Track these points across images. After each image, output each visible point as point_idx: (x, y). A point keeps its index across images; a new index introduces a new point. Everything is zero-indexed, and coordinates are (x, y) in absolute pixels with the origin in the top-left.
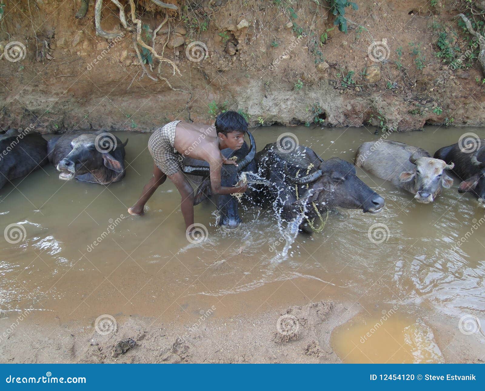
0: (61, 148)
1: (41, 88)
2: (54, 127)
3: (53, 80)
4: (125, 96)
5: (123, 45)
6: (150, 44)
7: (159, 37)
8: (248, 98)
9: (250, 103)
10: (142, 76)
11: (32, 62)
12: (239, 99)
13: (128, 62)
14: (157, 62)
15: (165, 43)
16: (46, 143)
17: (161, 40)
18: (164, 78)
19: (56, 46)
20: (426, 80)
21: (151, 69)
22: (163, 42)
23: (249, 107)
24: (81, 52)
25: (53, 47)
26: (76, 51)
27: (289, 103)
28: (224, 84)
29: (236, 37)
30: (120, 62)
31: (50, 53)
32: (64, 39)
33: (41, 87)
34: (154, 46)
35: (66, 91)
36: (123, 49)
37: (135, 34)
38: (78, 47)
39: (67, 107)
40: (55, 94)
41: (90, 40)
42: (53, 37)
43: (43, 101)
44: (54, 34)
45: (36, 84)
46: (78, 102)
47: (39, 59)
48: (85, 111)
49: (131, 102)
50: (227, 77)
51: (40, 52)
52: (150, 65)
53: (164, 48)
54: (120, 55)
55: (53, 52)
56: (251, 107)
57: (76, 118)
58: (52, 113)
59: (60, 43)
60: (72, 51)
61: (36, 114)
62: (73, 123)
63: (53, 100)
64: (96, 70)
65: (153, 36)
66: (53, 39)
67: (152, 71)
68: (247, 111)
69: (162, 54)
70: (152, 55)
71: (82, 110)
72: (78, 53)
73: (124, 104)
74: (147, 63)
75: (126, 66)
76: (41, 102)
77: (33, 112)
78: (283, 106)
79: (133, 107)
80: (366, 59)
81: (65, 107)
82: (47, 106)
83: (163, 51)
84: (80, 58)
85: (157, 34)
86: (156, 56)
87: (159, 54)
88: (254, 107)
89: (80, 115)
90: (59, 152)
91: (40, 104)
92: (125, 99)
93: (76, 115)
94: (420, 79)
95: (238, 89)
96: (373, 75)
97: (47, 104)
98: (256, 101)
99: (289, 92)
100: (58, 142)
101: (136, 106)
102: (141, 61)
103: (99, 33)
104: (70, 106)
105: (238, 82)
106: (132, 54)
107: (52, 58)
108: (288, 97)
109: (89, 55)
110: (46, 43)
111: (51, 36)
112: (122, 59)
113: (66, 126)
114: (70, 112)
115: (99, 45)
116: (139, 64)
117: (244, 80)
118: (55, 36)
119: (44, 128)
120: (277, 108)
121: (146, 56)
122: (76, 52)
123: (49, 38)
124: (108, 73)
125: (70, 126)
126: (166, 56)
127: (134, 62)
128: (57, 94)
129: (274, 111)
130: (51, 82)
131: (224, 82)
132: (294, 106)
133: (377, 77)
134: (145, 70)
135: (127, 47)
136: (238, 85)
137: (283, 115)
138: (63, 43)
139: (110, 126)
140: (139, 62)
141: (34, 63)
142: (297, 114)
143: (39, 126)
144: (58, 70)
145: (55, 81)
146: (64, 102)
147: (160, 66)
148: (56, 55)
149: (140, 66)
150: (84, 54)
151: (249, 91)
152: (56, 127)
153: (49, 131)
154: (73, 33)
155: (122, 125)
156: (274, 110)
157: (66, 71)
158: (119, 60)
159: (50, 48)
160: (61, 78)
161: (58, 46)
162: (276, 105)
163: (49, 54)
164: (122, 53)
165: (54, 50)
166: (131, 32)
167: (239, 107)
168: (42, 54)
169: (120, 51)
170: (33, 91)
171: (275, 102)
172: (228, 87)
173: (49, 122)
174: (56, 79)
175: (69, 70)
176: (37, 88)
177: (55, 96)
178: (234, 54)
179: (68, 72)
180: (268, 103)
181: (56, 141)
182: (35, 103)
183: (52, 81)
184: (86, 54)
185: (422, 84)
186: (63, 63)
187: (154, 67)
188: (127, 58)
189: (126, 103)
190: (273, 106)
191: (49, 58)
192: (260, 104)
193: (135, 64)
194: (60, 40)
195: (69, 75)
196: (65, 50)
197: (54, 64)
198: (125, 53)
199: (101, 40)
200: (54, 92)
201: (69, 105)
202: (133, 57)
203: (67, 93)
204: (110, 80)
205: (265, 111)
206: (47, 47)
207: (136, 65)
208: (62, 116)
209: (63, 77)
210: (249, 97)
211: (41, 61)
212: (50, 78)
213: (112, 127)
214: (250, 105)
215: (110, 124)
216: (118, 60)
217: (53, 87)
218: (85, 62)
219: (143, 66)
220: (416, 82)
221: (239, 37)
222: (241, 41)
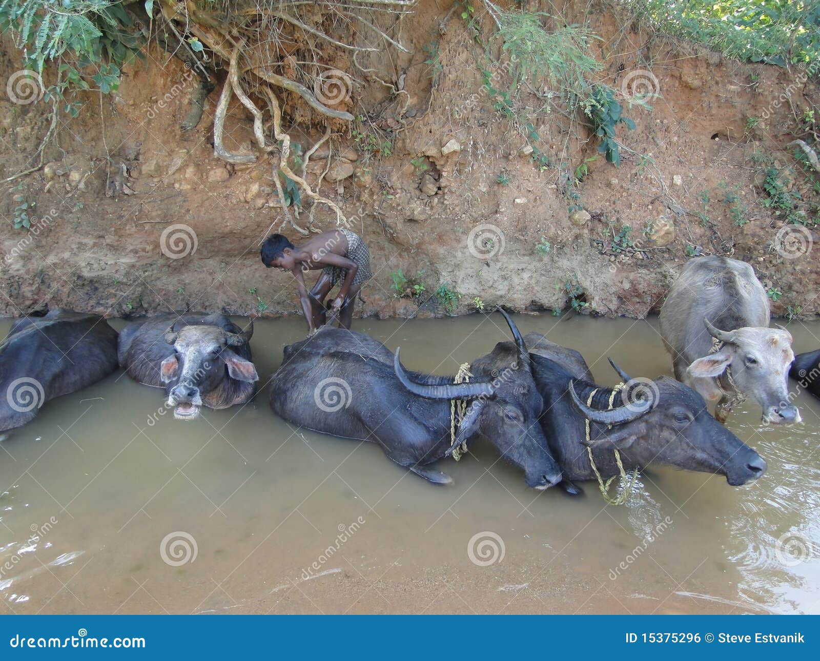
0: (145, 343)
1: (108, 241)
2: (124, 307)
3: (131, 228)
4: (248, 257)
5: (254, 174)
6: (298, 173)
7: (313, 162)
8: (457, 266)
9: (461, 274)
10: (284, 225)
11: (97, 197)
12: (440, 266)
13: (260, 202)
14: (307, 204)
15: (321, 174)
17: (316, 168)
18: (317, 230)
19: (140, 173)
20: (751, 244)
21: (297, 214)
22: (318, 172)
23: (459, 282)
24: (181, 184)
25: (134, 174)
26: (173, 182)
27: (526, 276)
28: (417, 241)
29: (438, 167)
30: (246, 202)
31: (128, 184)
32: (155, 162)
33: (109, 239)
34: (304, 177)
35: (151, 247)
36: (253, 180)
37: (277, 158)
38: (177, 176)
39: (150, 273)
40: (132, 251)
41: (197, 166)
42: (136, 159)
43: (109, 263)
44: (138, 154)
45: (101, 233)
46: (169, 266)
47: (110, 193)
48: (180, 282)
49: (256, 267)
50: (423, 231)
51: (113, 182)
52: (296, 208)
53: (320, 181)
54: (247, 191)
55: (134, 182)
56: (463, 281)
57: (164, 292)
58: (122, 283)
59: (148, 167)
60: (166, 181)
61: (96, 285)
62: (157, 300)
63: (126, 260)
64: (205, 214)
65: (304, 161)
66: (136, 162)
67: (298, 218)
68: (455, 287)
69: (317, 190)
70: (300, 192)
71: (174, 280)
72: (177, 185)
73: (246, 271)
74: (292, 203)
75: (254, 209)
76: (107, 264)
77: (91, 281)
78: (516, 280)
79: (260, 276)
80: (650, 207)
81: (147, 274)
82: (117, 271)
83: (320, 186)
84: (180, 193)
85: (310, 159)
86: (310, 192)
87: (314, 191)
88: (468, 281)
89: (171, 288)
90: (140, 352)
91: (103, 267)
92: (248, 262)
93: (164, 288)
94: (740, 242)
95: (441, 250)
96: (662, 233)
97: (117, 268)
98: (470, 271)
99: (527, 258)
100: (138, 334)
101: (265, 275)
102: (283, 201)
103: (218, 153)
104: (155, 272)
105: (440, 239)
106: (268, 190)
107: (132, 191)
108: (523, 266)
109: (195, 189)
110: (125, 168)
111: (132, 156)
112: (249, 196)
113: (145, 306)
114: (154, 283)
115: (212, 173)
116: (278, 206)
117: (451, 236)
118: (141, 157)
119: (107, 308)
120: (506, 283)
121: (291, 194)
122: (173, 184)
123: (129, 160)
124: (224, 218)
125: (153, 305)
126: (323, 194)
127: (270, 202)
128: (135, 252)
129: (502, 289)
130: (128, 232)
131: (417, 238)
132: (533, 281)
133: (670, 236)
134: (288, 217)
135: (259, 179)
136: (441, 244)
137: (515, 296)
138: (153, 168)
139: (220, 306)
140: (278, 202)
141: (101, 199)
142: (538, 295)
143: (98, 304)
144: (140, 211)
145: (134, 229)
146: (146, 264)
147: (313, 209)
148: (139, 188)
149: (279, 209)
150: (186, 187)
151: (459, 254)
152: (128, 307)
153: (116, 313)
154: (171, 153)
155: (241, 305)
156: (500, 287)
157: (154, 214)
158: (245, 198)
159: (130, 176)
160: (145, 225)
161: (144, 172)
162: (504, 278)
163: (126, 185)
164: (250, 187)
165: (137, 179)
166: (271, 153)
167: (442, 281)
168: (115, 185)
169: (246, 183)
170: (95, 245)
171: (503, 273)
172: (424, 247)
173: (118, 297)
174: (136, 226)
175: (159, 212)
176: (102, 240)
177: (132, 255)
178: (434, 193)
179: (159, 216)
180: (491, 275)
181: (135, 330)
182: (95, 266)
183: (129, 229)
184: (189, 187)
185: (744, 249)
186: (149, 200)
187: (301, 211)
188: (258, 195)
189: (248, 269)
190: (500, 279)
191: (127, 191)
192: (478, 276)
193: (272, 205)
194: (148, 164)
195: (158, 220)
196: (156, 180)
197: (134, 201)
198: (255, 188)
199: (216, 165)
200: (131, 248)
201: (153, 270)
202: (268, 195)
203: (153, 249)
204: (227, 230)
205: (486, 287)
206: (125, 174)
207: (273, 207)
208: (140, 289)
209: (148, 224)
210: (459, 265)
211: (113, 197)
212: (126, 225)
213: (224, 309)
214: (461, 278)
215: (221, 304)
216: (242, 199)
217: (129, 240)
218: (187, 201)
219: (286, 209)
220: (734, 246)
221: (443, 166)
222: (446, 173)
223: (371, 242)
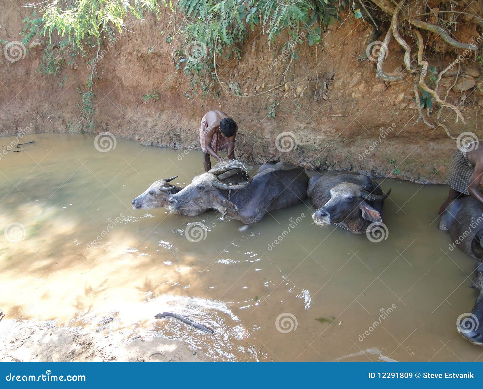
0: (321, 187)
1: (312, 126)
2: (317, 163)
3: (324, 119)
4: (392, 139)
5: (402, 87)
6: (432, 87)
7: (445, 79)
10: (417, 121)
11: (309, 101)
13: (403, 105)
14: (437, 107)
15: (450, 87)
16: (308, 179)
17: (446, 83)
18: (442, 125)
19: (333, 87)
21: (428, 113)
22: (448, 85)
24: (355, 94)
25: (330, 88)
26: (351, 92)
30: (395, 105)
31: (326, 93)
32: (342, 80)
33: (313, 125)
34: (436, 89)
35: (334, 131)
36: (400, 91)
37: (418, 77)
38: (354, 89)
39: (332, 146)
40: (324, 132)
41: (367, 82)
42: (332, 79)
43: (311, 138)
44: (334, 76)
45: (309, 121)
46: (344, 142)
47: (316, 99)
48: (349, 151)
49: (397, 146)
51: (318, 92)
52: (428, 110)
53: (448, 92)
54: (396, 98)
55: (329, 92)
57: (339, 157)
58: (317, 150)
59: (338, 84)
60: (347, 92)
61: (304, 150)
62: (335, 161)
63: (320, 137)
64: (367, 112)
65: (437, 78)
66: (332, 80)
67: (429, 116)
69: (445, 98)
70: (432, 99)
71: (345, 150)
72: (353, 94)
73: (390, 148)
74: (425, 107)
75: (399, 110)
76: (310, 139)
77: (301, 148)
79: (399, 152)
81: (331, 146)
82: (315, 143)
83: (447, 95)
84: (354, 99)
85: (443, 77)
86: (438, 100)
87: (442, 98)
89: (343, 155)
90: (318, 191)
91: (308, 140)
92: (391, 143)
93: (339, 154)
97: (315, 141)
100: (319, 181)
101: (402, 151)
102: (419, 105)
103: (379, 75)
104: (335, 145)
106: (410, 97)
107: (327, 98)
109: (363, 97)
110: (325, 85)
111: (330, 77)
112: (397, 102)
113: (328, 164)
114: (334, 151)
115: (375, 86)
116: (415, 108)
118: (335, 77)
119: (307, 163)
121: (426, 100)
122: (351, 94)
123: (328, 80)
124: (379, 115)
125: (332, 164)
126: (450, 101)
127: (410, 105)
128: (326, 133)
130: (323, 121)
134: (421, 115)
135: (405, 90)
138: (340, 84)
139: (371, 169)
140: (416, 105)
141: (311, 102)
143: (304, 160)
144: (331, 109)
145: (326, 120)
146: (331, 140)
147: (440, 111)
148: (332, 96)
149: (416, 110)
150: (359, 95)
152: (318, 164)
153: (312, 167)
154: (352, 74)
155: (383, 170)
157: (338, 111)
158: (394, 102)
159: (327, 89)
160: (332, 118)
161: (335, 87)
163: (325, 94)
164: (398, 96)
165: (331, 91)
166: (414, 74)
168: (319, 94)
169: (397, 93)
170: (305, 128)
173: (313, 158)
174: (327, 118)
175: (341, 110)
176: (309, 125)
177: (323, 134)
179: (340, 112)
181: (318, 179)
182: (304, 139)
183: (324, 120)
184: (360, 95)
186: (336, 103)
187: (432, 112)
188: (403, 101)
189: (392, 147)
191: (325, 98)
193: (411, 107)
194: (338, 82)
195: (340, 115)
196: (342, 91)
197: (328, 104)
198: (401, 96)
199: (378, 82)
200: (323, 130)
201: (334, 144)
202: (410, 100)
203: (336, 132)
204: (380, 122)
206: (325, 88)
207: (412, 109)
208: (326, 154)
209: (334, 117)
211: (317, 101)
212: (322, 117)
213: (372, 170)
215: (371, 168)
216: (392, 103)
217: (323, 126)
218: (358, 104)
219: (420, 110)
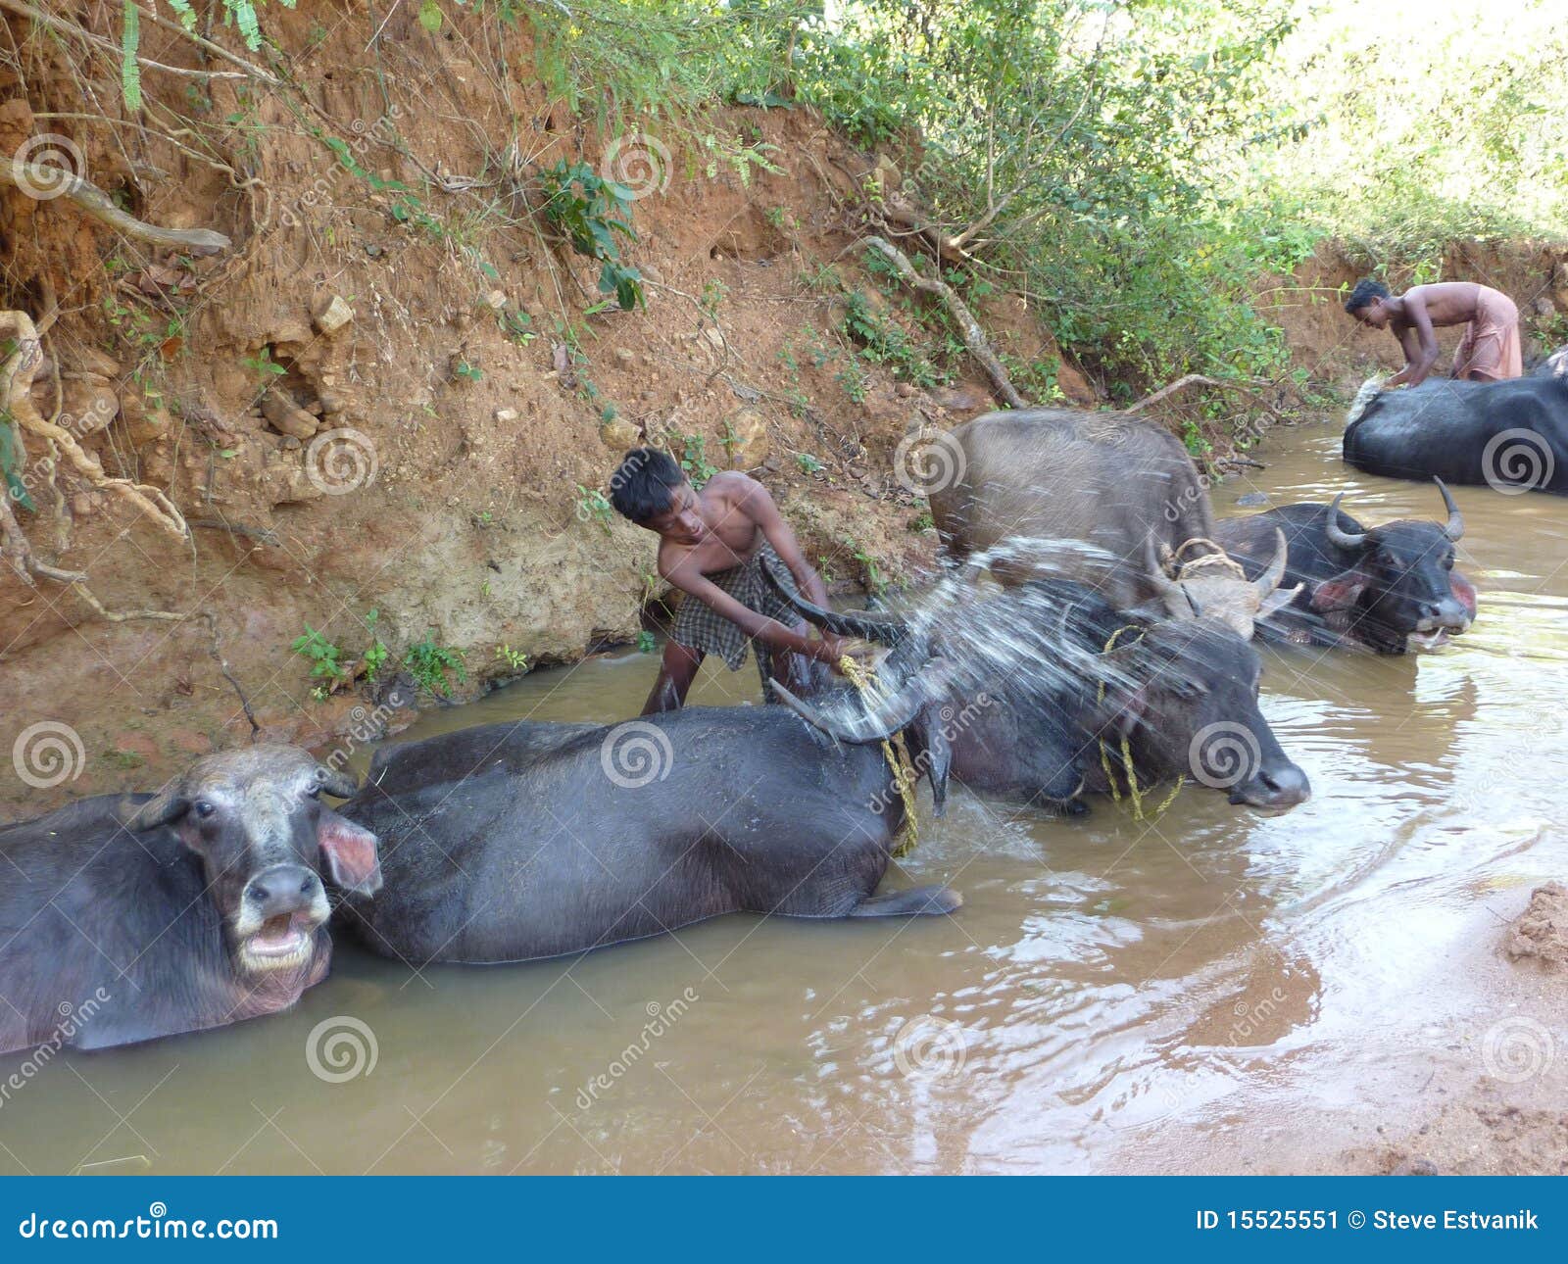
8: (431, 587)
9: (444, 604)
12: (392, 598)
23: (447, 623)
27: (570, 574)
28: (313, 552)
29: (304, 368)
50: (323, 524)
56: (453, 618)
68: (439, 638)
78: (558, 591)
88: (465, 616)
94: (871, 431)
95: (384, 560)
96: (751, 440)
98: (463, 592)
99: (559, 537)
105: (373, 533)
108: (558, 556)
117: (396, 521)
120: (543, 600)
129: (539, 618)
131: (313, 543)
132: (586, 585)
133: (763, 443)
136: (378, 546)
137: (567, 625)
151: (428, 559)
156: (536, 611)
162: (539, 591)
167: (404, 633)
171: (532, 579)
172: (336, 562)
178: (313, 432)
180: (507, 587)
185: (880, 444)
190: (530, 595)
192: (484, 598)
205: (508, 620)
210: (434, 583)
214: (448, 613)
220: (862, 441)
221: (319, 363)
222: (333, 378)
223: (185, 584)
